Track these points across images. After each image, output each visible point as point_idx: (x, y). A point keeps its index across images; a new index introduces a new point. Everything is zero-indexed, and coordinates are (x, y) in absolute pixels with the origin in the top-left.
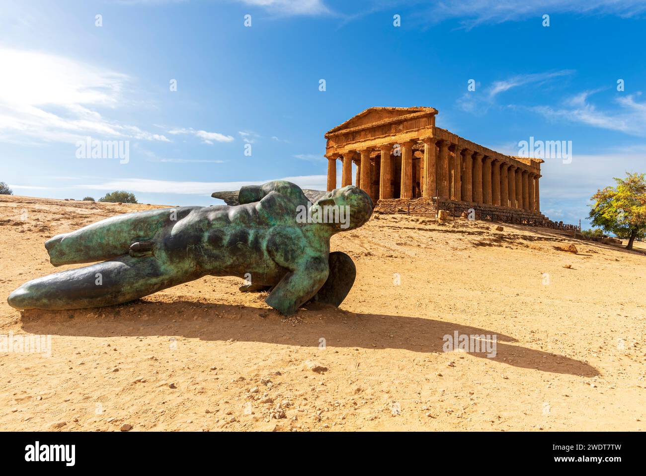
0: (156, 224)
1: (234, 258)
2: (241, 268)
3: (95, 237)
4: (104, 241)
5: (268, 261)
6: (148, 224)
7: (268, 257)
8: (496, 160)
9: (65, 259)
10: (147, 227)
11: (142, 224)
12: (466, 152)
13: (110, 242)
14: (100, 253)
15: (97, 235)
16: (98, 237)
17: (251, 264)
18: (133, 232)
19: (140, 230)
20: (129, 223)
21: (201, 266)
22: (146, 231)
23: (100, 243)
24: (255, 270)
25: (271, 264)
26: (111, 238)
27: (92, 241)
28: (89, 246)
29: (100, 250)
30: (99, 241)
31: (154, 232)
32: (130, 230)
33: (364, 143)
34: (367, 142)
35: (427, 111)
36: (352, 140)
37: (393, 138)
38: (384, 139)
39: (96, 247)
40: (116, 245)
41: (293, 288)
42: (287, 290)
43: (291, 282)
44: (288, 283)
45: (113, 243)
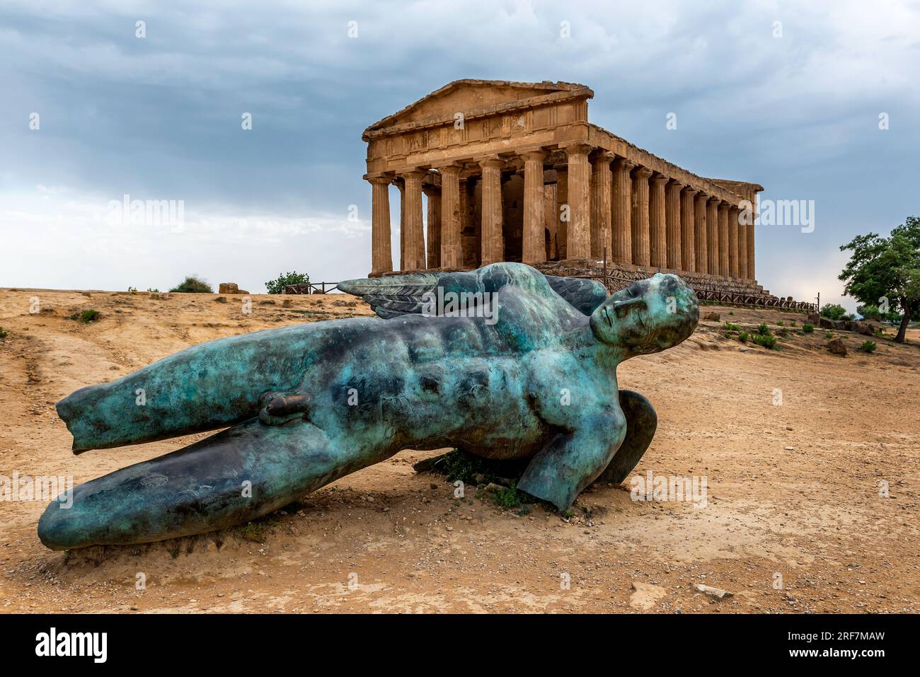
0: (303, 358)
1: (468, 416)
2: (478, 432)
3: (174, 389)
4: (194, 398)
5: (526, 417)
6: (287, 359)
7: (527, 410)
8: (688, 186)
10: (285, 365)
11: (274, 359)
12: (639, 172)
13: (209, 399)
14: (186, 420)
15: (178, 386)
16: (181, 390)
17: (497, 424)
18: (257, 376)
19: (273, 371)
20: (247, 359)
21: (406, 436)
22: (283, 373)
23: (186, 401)
24: (502, 435)
25: (532, 421)
26: (211, 391)
27: (167, 399)
28: (163, 409)
29: (187, 415)
30: (184, 396)
31: (300, 375)
32: (251, 373)
33: (447, 153)
34: (454, 150)
35: (574, 92)
36: (420, 144)
37: (506, 142)
38: (487, 144)
39: (178, 409)
40: (222, 404)
41: (575, 462)
42: (564, 465)
43: (569, 452)
44: (562, 453)
45: (214, 399)
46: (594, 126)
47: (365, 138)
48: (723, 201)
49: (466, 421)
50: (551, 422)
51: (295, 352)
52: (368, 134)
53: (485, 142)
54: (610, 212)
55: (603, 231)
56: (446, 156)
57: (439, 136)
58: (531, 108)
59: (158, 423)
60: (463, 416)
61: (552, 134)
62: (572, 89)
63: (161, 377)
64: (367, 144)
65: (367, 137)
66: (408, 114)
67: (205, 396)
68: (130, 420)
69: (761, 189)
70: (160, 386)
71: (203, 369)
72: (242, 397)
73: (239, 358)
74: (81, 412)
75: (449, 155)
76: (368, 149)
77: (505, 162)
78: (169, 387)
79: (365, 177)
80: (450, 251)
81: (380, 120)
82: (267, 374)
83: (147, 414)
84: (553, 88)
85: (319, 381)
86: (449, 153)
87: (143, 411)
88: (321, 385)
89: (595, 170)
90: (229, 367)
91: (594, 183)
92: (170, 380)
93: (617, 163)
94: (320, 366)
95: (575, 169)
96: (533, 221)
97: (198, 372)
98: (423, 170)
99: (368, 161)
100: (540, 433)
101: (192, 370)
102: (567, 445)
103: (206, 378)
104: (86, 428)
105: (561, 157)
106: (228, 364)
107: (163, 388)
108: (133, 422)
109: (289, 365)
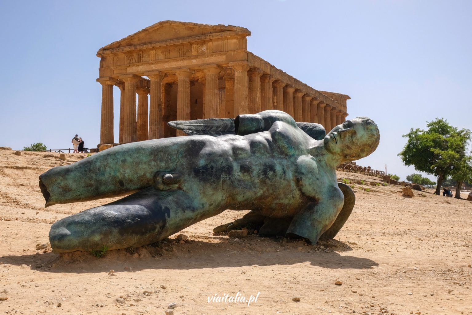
0: (177, 154)
1: (265, 189)
2: (269, 199)
3: (108, 169)
4: (118, 174)
5: (294, 191)
6: (168, 154)
7: (295, 187)
9: (69, 196)
10: (168, 158)
11: (162, 154)
12: (277, 83)
13: (126, 175)
15: (109, 167)
16: (111, 170)
17: (279, 195)
18: (153, 163)
19: (161, 161)
20: (148, 153)
21: (233, 199)
22: (166, 162)
23: (114, 176)
24: (281, 201)
25: (297, 193)
26: (128, 171)
27: (104, 175)
28: (101, 180)
29: (113, 184)
30: (112, 173)
31: (175, 163)
32: (150, 161)
33: (155, 66)
34: (159, 65)
35: (239, 32)
36: (137, 60)
37: (194, 61)
38: (182, 62)
39: (109, 181)
40: (133, 179)
41: (320, 217)
42: (314, 219)
43: (317, 211)
44: (313, 212)
45: (129, 175)
46: (251, 53)
48: (327, 104)
49: (264, 192)
50: (307, 194)
51: (173, 151)
52: (101, 52)
53: (180, 60)
54: (260, 107)
56: (154, 68)
57: (149, 55)
59: (97, 188)
60: (262, 189)
61: (225, 57)
62: (237, 30)
63: (100, 162)
64: (100, 59)
65: (100, 54)
66: (129, 41)
67: (124, 174)
68: (83, 186)
69: (349, 98)
70: (100, 167)
71: (124, 158)
72: (144, 175)
73: (143, 153)
74: (55, 180)
75: (156, 67)
76: (101, 62)
77: (193, 73)
78: (105, 168)
79: (98, 80)
80: (155, 130)
81: (110, 43)
82: (158, 162)
83: (93, 182)
84: (225, 28)
85: (187, 167)
86: (156, 66)
87: (90, 181)
88: (187, 169)
89: (251, 80)
90: (138, 158)
91: (251, 89)
92: (105, 163)
93: (264, 77)
94: (186, 159)
95: (239, 79)
96: (211, 112)
97: (121, 159)
98: (136, 76)
99: (100, 70)
100: (301, 201)
101: (117, 159)
102: (315, 208)
103: (126, 163)
104: (58, 190)
105: (228, 72)
106: (137, 155)
107: (102, 168)
108: (84, 187)
109: (170, 157)
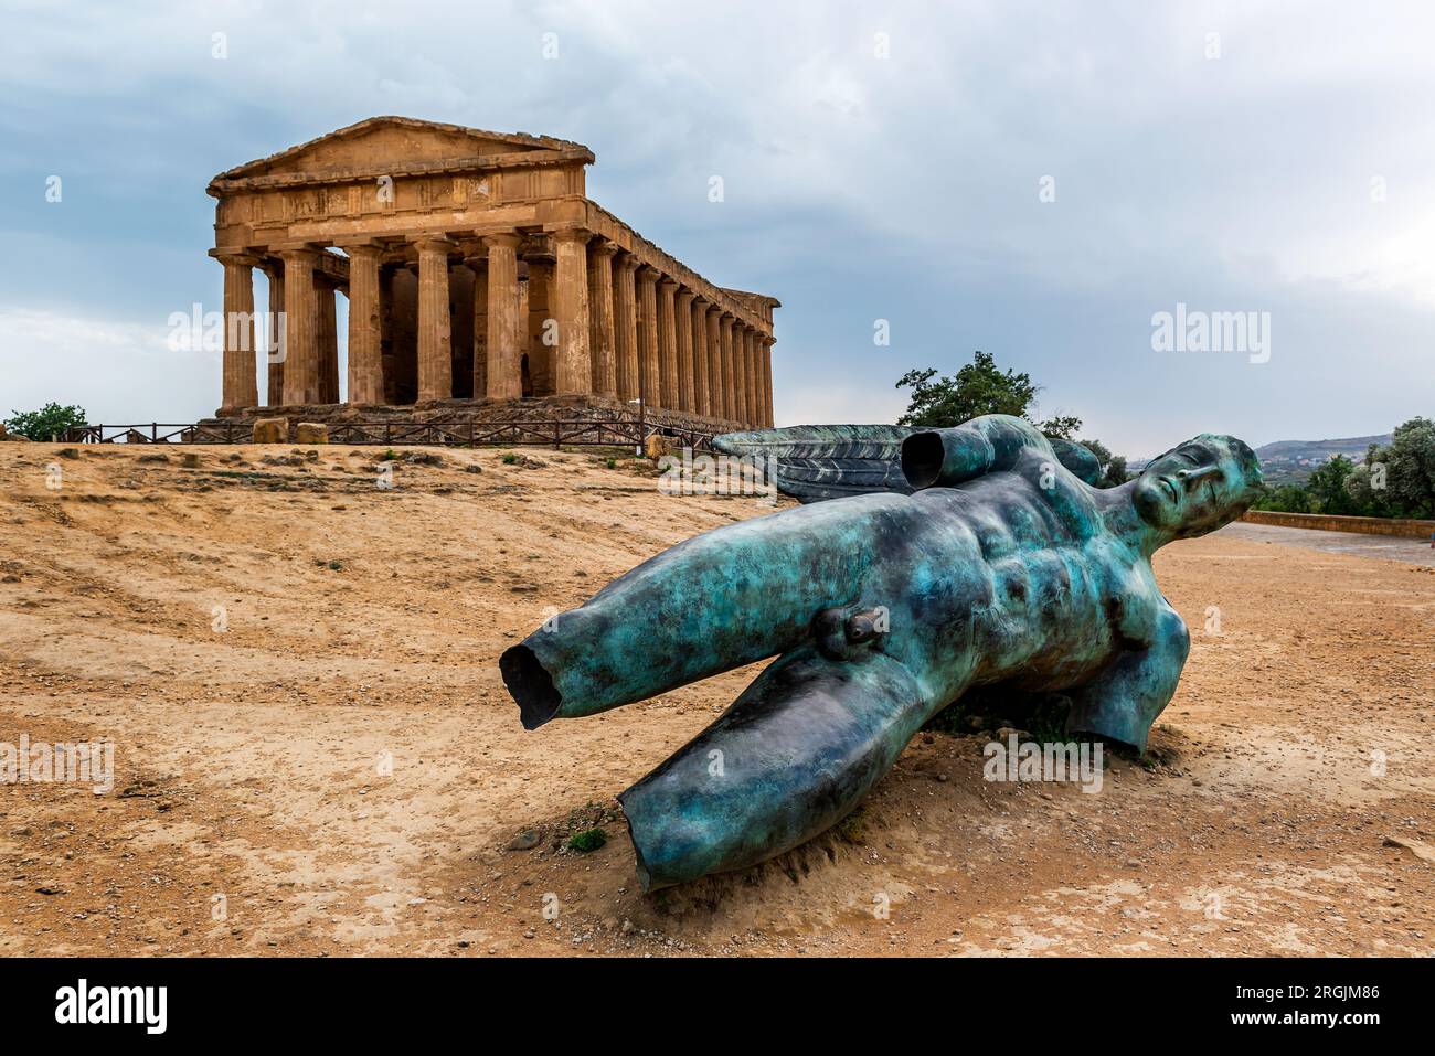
0: (858, 555)
1: (1050, 631)
2: (1055, 655)
3: (705, 611)
4: (730, 623)
5: (1101, 630)
6: (842, 558)
7: (1104, 620)
9: (609, 695)
10: (841, 568)
11: (828, 559)
13: (750, 624)
14: (712, 660)
15: (709, 605)
16: (714, 612)
17: (1075, 642)
18: (812, 586)
19: (828, 578)
20: (796, 559)
22: (840, 581)
23: (719, 628)
24: (1075, 657)
25: (1105, 634)
26: (753, 612)
27: (695, 627)
28: (690, 643)
29: (717, 651)
30: (716, 623)
31: (857, 581)
32: (804, 581)
33: (361, 225)
34: (371, 221)
35: (567, 153)
36: (313, 208)
37: (459, 217)
38: (428, 217)
39: (708, 643)
40: (764, 632)
41: (1154, 688)
42: (1142, 694)
43: (1147, 675)
44: (1138, 677)
45: (755, 624)
46: (593, 204)
47: (213, 190)
48: (738, 319)
49: (1047, 640)
50: (1126, 636)
51: (849, 546)
52: (220, 184)
53: (425, 213)
54: (613, 327)
55: (605, 355)
56: (358, 229)
57: (345, 198)
58: (500, 170)
59: (680, 666)
60: (1046, 633)
61: (533, 209)
62: (564, 149)
63: (683, 593)
64: (216, 201)
65: (217, 189)
66: (291, 160)
67: (745, 620)
68: (647, 665)
69: (779, 305)
70: (685, 607)
71: (741, 577)
72: (791, 619)
73: (786, 558)
74: (576, 656)
75: (363, 228)
76: (218, 208)
77: (455, 246)
78: (698, 608)
79: (212, 253)
80: (366, 377)
81: (243, 164)
82: (823, 582)
83: (670, 653)
84: (534, 144)
85: (888, 590)
86: (364, 224)
87: (665, 649)
88: (891, 596)
89: (592, 266)
90: (776, 573)
91: (593, 286)
92: (697, 596)
93: (619, 258)
94: (879, 566)
95: (568, 263)
96: (503, 336)
97: (735, 581)
98: (316, 248)
99: (217, 228)
100: (1109, 650)
101: (726, 579)
102: (1141, 667)
103: (748, 592)
104: (582, 683)
105: (533, 243)
106: (773, 567)
107: (689, 610)
108: (650, 667)
109: (845, 566)
